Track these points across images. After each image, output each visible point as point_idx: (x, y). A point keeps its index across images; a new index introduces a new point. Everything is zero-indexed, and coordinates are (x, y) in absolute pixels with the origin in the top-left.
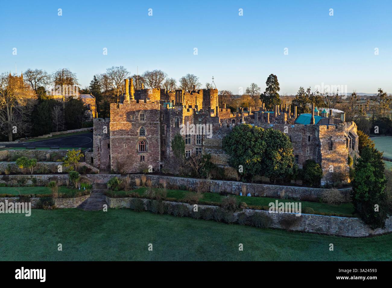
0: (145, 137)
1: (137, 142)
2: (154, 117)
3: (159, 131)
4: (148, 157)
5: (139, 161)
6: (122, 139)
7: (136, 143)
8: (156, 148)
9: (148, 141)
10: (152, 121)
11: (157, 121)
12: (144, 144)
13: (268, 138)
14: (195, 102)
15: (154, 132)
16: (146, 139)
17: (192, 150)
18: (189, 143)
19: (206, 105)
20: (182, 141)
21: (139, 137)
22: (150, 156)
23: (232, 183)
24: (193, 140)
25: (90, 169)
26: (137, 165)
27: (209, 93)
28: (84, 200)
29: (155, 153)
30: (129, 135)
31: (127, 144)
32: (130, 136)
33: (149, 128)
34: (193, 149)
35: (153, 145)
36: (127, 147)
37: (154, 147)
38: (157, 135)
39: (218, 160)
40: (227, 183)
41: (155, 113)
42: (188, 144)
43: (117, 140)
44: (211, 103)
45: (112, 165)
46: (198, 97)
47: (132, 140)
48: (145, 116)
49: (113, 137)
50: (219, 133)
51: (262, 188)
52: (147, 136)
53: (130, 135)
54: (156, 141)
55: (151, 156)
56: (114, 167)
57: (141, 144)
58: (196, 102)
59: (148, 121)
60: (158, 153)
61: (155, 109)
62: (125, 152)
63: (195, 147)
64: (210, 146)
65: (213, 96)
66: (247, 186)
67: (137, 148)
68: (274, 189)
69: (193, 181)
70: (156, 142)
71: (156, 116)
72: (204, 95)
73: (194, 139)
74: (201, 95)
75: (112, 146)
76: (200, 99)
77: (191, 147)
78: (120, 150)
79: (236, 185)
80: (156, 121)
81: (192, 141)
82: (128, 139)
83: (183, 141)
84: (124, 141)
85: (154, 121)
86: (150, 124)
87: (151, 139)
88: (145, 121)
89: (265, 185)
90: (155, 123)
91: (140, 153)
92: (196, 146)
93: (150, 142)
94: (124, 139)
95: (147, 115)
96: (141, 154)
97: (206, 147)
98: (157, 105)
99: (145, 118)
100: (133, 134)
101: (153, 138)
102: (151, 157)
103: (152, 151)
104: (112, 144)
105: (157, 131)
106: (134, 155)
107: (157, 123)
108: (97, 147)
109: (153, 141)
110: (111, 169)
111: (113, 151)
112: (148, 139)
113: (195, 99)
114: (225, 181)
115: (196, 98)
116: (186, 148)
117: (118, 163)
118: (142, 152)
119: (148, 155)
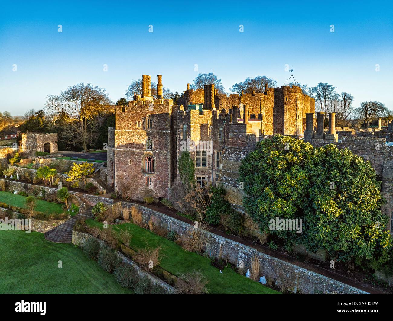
0: (151, 152)
1: (143, 158)
2: (163, 124)
3: (169, 144)
4: (156, 180)
5: (145, 184)
6: (127, 152)
7: (141, 159)
8: (165, 168)
9: (155, 158)
10: (161, 129)
11: (167, 129)
12: (152, 162)
13: (315, 165)
14: (259, 107)
15: (162, 146)
16: (153, 155)
17: (209, 177)
18: (204, 164)
19: (278, 112)
20: (190, 160)
21: (145, 152)
22: (157, 179)
23: (238, 246)
24: (211, 160)
25: (96, 188)
26: (142, 190)
27: (282, 92)
28: (56, 225)
29: (164, 175)
30: (134, 147)
31: (132, 160)
32: (135, 150)
33: (157, 139)
34: (211, 175)
35: (162, 164)
36: (132, 163)
37: (162, 167)
38: (166, 150)
39: (238, 198)
40: (231, 245)
41: (165, 117)
42: (201, 167)
43: (122, 153)
44: (285, 107)
45: (117, 186)
46: (264, 100)
47: (136, 154)
48: (153, 123)
49: (117, 149)
50: (245, 151)
51: (292, 273)
52: (154, 150)
53: (136, 147)
54: (165, 158)
55: (159, 179)
56: (118, 189)
57: (149, 162)
58: (261, 106)
59: (156, 129)
60: (168, 176)
61: (164, 113)
62: (130, 170)
63: (214, 173)
64: (229, 173)
65: (289, 97)
66: (264, 260)
67: (143, 166)
68: (316, 282)
69: (186, 228)
70: (165, 160)
71: (166, 123)
72: (276, 97)
73: (213, 160)
74: (271, 96)
75: (116, 161)
76: (268, 103)
77: (207, 171)
78: (125, 168)
79: (245, 253)
80: (165, 130)
81: (209, 161)
82: (133, 153)
83: (192, 161)
84: (129, 156)
85: (163, 129)
86: (158, 133)
87: (158, 154)
88: (153, 130)
89: (297, 269)
90: (164, 132)
91: (147, 173)
92: (216, 170)
93: (158, 160)
94: (128, 153)
95: (155, 120)
96: (148, 175)
97: (224, 173)
98: (166, 107)
99: (153, 126)
100: (139, 146)
101: (161, 155)
102: (159, 181)
103: (160, 173)
104: (116, 159)
105: (166, 144)
106: (140, 176)
107: (167, 133)
108: (110, 161)
109: (162, 158)
110: (116, 191)
111: (117, 168)
112: (155, 155)
113: (258, 102)
114: (229, 241)
115: (261, 100)
116: (196, 172)
117: (122, 184)
118: (150, 172)
119: (155, 178)
